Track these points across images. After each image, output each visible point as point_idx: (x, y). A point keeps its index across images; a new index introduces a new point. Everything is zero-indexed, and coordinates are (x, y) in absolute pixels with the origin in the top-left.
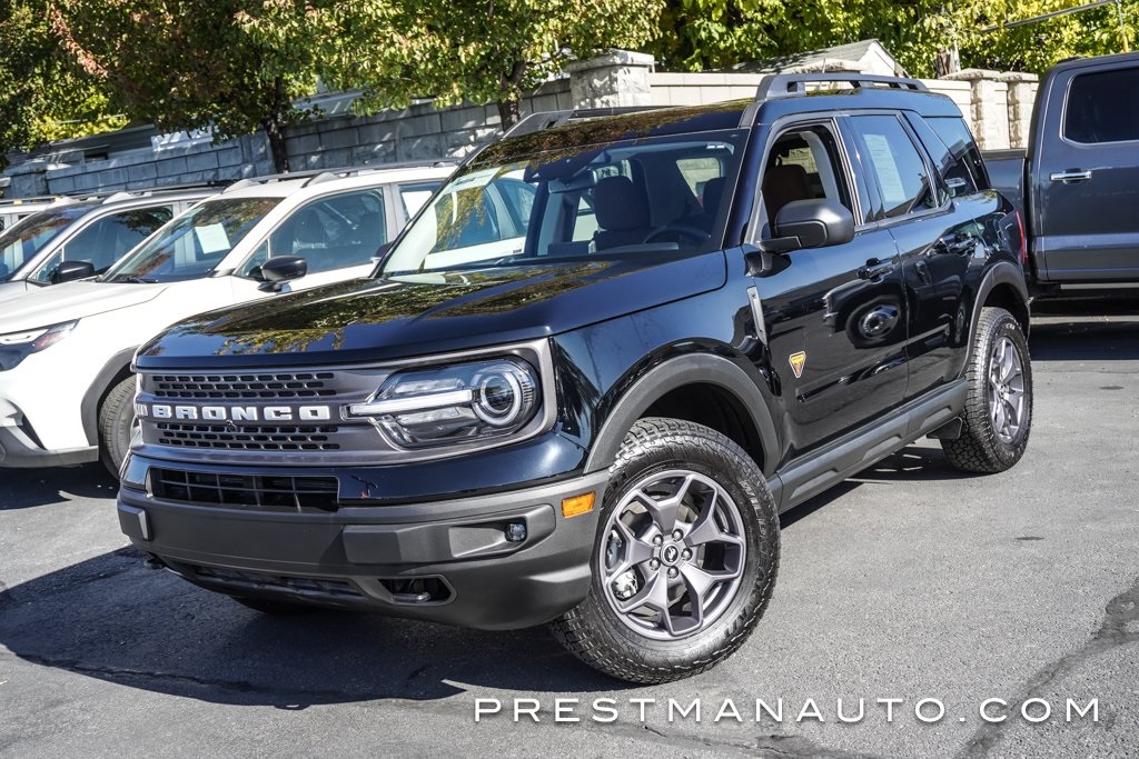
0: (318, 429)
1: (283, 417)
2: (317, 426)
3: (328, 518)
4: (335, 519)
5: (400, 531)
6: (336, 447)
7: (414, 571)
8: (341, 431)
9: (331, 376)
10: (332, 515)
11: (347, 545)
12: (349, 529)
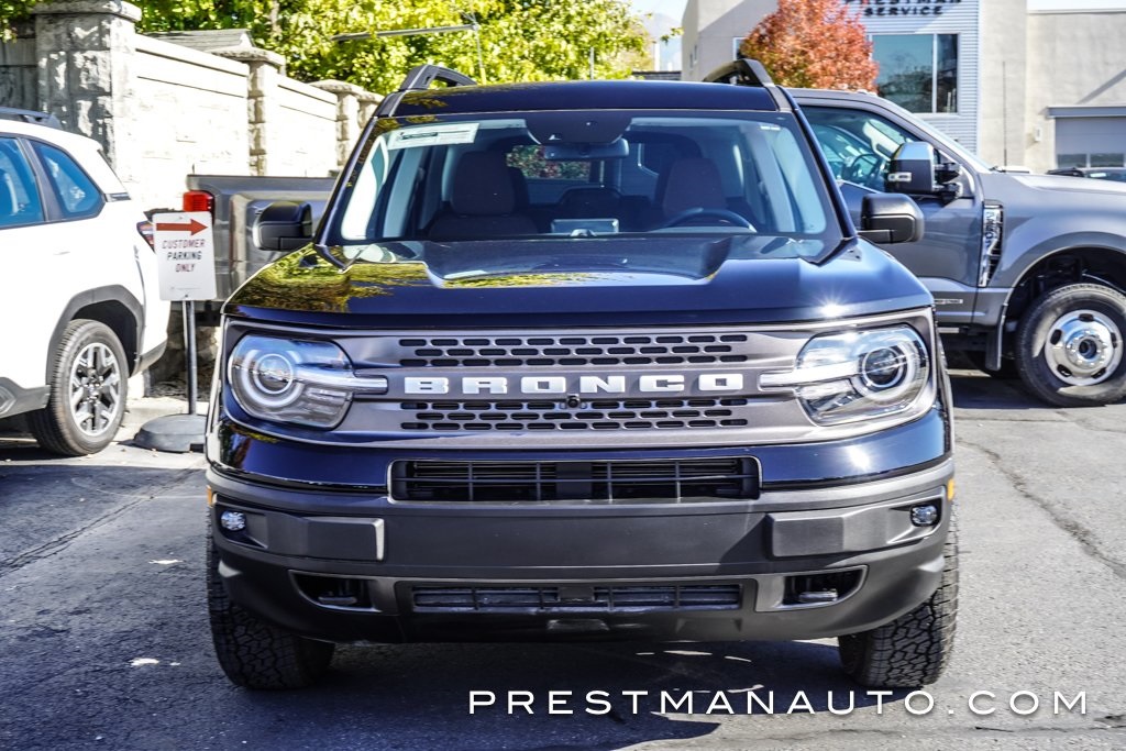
0: (717, 401)
1: (671, 388)
2: (717, 398)
3: (747, 506)
4: (755, 506)
5: (846, 515)
6: (743, 422)
7: (843, 562)
8: (751, 404)
9: (744, 338)
10: (752, 502)
11: (777, 536)
12: (778, 517)
